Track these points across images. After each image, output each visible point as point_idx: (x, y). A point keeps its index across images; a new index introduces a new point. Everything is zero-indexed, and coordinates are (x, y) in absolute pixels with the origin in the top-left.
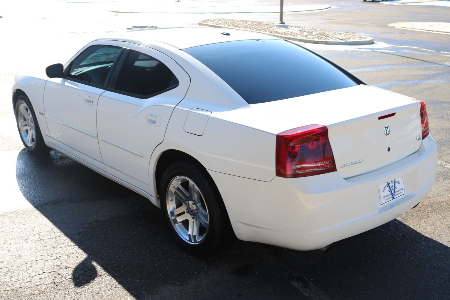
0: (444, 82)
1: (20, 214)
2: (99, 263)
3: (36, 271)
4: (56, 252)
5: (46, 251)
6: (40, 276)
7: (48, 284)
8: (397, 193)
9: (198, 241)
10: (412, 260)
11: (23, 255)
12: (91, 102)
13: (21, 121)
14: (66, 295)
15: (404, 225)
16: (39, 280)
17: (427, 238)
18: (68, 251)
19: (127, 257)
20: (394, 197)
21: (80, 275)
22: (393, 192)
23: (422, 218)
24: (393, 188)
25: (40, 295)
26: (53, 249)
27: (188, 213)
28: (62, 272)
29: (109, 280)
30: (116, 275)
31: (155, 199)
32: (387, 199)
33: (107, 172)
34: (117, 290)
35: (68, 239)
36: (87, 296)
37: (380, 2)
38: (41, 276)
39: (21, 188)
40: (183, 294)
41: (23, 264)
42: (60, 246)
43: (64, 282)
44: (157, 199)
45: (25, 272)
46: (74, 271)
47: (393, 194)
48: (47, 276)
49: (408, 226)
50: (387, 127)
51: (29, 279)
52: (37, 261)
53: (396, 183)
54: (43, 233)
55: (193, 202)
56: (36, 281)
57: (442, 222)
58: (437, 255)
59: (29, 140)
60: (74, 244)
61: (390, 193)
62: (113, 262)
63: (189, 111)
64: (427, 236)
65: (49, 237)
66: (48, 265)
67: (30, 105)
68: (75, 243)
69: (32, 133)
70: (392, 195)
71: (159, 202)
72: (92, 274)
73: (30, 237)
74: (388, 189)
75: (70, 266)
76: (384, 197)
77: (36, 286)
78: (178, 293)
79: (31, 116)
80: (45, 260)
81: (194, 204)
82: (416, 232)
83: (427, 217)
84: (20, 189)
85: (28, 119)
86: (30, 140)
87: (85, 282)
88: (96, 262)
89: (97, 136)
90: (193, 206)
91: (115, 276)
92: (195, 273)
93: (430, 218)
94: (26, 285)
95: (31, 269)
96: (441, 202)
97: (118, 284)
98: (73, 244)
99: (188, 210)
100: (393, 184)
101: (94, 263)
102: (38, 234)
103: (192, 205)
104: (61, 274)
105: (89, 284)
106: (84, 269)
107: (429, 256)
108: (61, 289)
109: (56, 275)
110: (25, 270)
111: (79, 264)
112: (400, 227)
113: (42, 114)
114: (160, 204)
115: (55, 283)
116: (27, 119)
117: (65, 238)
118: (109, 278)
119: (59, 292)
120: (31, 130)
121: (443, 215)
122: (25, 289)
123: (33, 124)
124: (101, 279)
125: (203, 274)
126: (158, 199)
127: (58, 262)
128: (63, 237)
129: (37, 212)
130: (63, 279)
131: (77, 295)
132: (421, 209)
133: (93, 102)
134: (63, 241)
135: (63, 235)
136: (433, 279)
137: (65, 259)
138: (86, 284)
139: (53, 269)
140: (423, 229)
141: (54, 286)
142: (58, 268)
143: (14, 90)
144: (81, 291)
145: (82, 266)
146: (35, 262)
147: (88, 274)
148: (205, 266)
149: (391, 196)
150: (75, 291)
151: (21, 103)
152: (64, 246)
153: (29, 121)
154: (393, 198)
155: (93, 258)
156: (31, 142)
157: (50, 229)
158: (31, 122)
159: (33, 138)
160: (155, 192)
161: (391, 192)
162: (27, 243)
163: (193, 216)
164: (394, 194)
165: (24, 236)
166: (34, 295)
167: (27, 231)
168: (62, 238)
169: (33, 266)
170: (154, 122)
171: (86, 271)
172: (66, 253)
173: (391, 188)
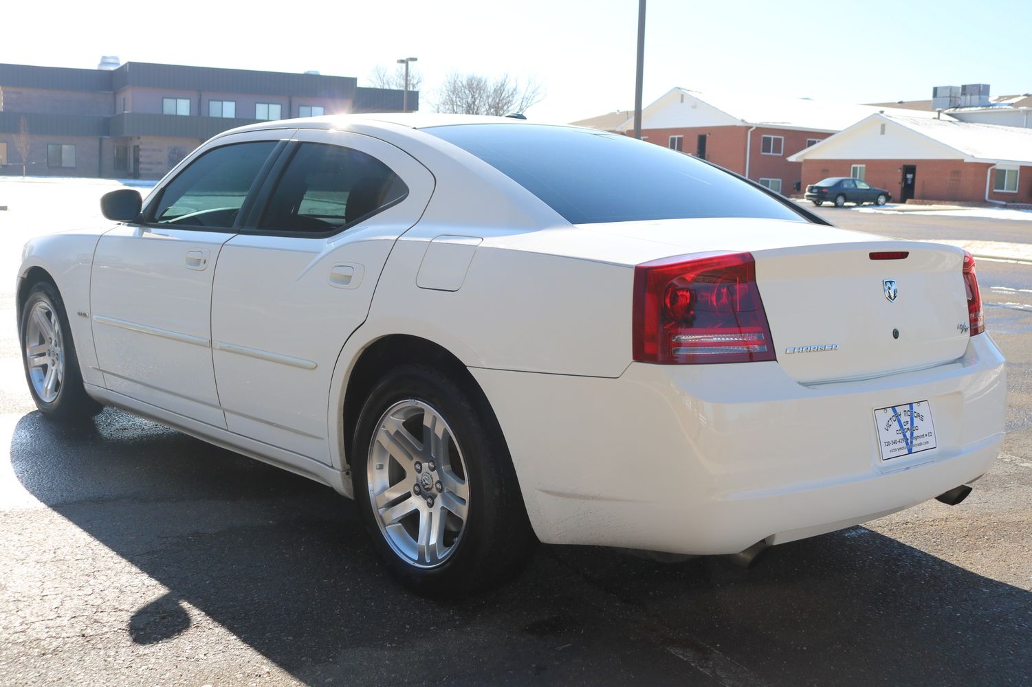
0: (1004, 332)
1: (12, 516)
2: (196, 605)
3: (39, 613)
4: (91, 583)
5: (69, 581)
6: (48, 622)
7: (68, 638)
8: (919, 441)
9: (439, 558)
10: (958, 617)
11: (11, 584)
12: (202, 261)
13: (33, 344)
14: (109, 659)
15: (935, 559)
16: (47, 630)
17: (992, 580)
18: (122, 581)
19: (265, 595)
20: (911, 449)
21: (148, 624)
22: (908, 435)
23: (975, 547)
24: (909, 426)
25: (44, 657)
26: (87, 577)
27: (418, 493)
28: (104, 617)
29: (220, 634)
30: (236, 626)
31: (339, 472)
32: (895, 450)
33: (228, 430)
34: (237, 653)
35: (124, 561)
36: (161, 661)
37: (853, 209)
38: (51, 624)
39: (20, 475)
40: (402, 665)
41: (11, 600)
42: (103, 573)
43: (107, 636)
44: (345, 473)
45: (13, 614)
46: (133, 616)
47: (909, 441)
48: (65, 622)
49: (943, 561)
50: (891, 282)
51: (21, 627)
52: (45, 597)
53: (914, 418)
54: (65, 550)
55: (430, 464)
56: (39, 631)
57: (1024, 556)
58: (1017, 609)
59: (47, 387)
60: (138, 570)
61: (901, 436)
62: (231, 603)
63: (431, 242)
64: (991, 578)
65: (79, 557)
66: (68, 604)
67: (56, 302)
68: (141, 569)
69: (56, 370)
70: (907, 444)
71: (350, 481)
72: (177, 623)
73: (31, 555)
74: (896, 426)
75: (126, 607)
76: (888, 444)
77: (38, 641)
78: (387, 662)
79: (57, 327)
80: (63, 595)
81: (432, 470)
82: (964, 570)
83: (988, 546)
84: (18, 477)
85: (50, 338)
86: (49, 387)
87: (160, 636)
88: (190, 603)
89: (211, 342)
90: (431, 473)
91: (233, 628)
92: (432, 628)
93: (994, 549)
94: (12, 638)
95: (27, 612)
96: (1018, 524)
97: (240, 643)
98: (134, 569)
99: (419, 487)
100: (908, 419)
101: (185, 605)
102: (52, 552)
103: (429, 471)
104: (101, 621)
105: (169, 640)
106: (159, 613)
107: (999, 612)
108: (99, 647)
109: (88, 622)
110: (14, 612)
111: (148, 606)
112: (924, 562)
113: (85, 315)
114: (351, 486)
115: (83, 636)
116: (46, 338)
117: (118, 558)
118: (220, 631)
119: (93, 652)
120: (53, 365)
121: (1024, 545)
122: (10, 645)
123: (59, 350)
124: (199, 633)
125: (452, 631)
126: (347, 474)
127: (95, 601)
128: (112, 557)
129: (56, 516)
130: (105, 629)
131: (138, 660)
132: (971, 533)
133: (205, 262)
134: (111, 565)
135: (112, 553)
136: (1013, 651)
137: (114, 595)
138: (161, 639)
139: (82, 611)
140: (980, 567)
141: (82, 642)
142: (95, 610)
143: (23, 272)
144: (146, 651)
145: (156, 609)
146: (38, 598)
147: (169, 622)
148: (457, 618)
149: (904, 444)
150: (133, 652)
151: (36, 301)
152: (114, 572)
153: (51, 343)
154: (910, 452)
155: (184, 595)
156: (51, 393)
157: (82, 543)
158: (56, 346)
159: (58, 381)
160: (341, 455)
161: (905, 435)
162: (23, 566)
163: (429, 500)
164: (911, 442)
165: (17, 553)
166: (30, 657)
167: (26, 545)
168: (109, 559)
169: (34, 605)
170: (347, 279)
171: (164, 618)
172: (116, 584)
173: (904, 427)
